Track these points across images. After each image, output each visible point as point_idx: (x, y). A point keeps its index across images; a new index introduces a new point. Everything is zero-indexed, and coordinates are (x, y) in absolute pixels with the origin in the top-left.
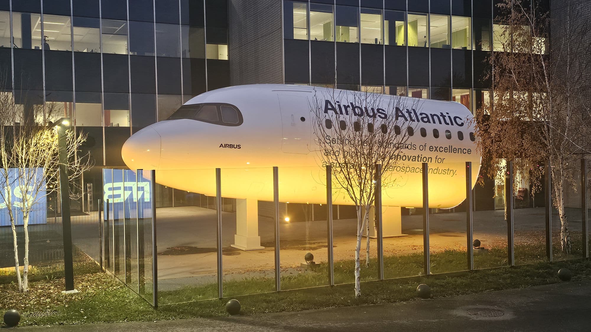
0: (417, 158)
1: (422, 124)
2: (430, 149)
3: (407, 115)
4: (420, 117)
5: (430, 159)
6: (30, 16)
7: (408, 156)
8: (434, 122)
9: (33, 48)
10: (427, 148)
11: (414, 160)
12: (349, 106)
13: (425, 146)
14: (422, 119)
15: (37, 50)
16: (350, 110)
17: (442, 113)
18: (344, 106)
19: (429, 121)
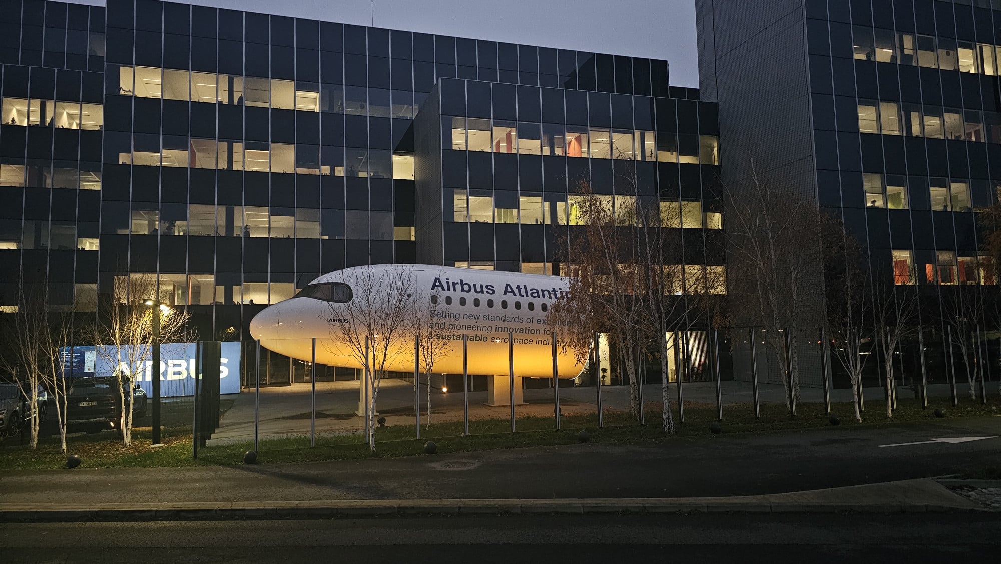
0: (524, 330)
1: (530, 299)
2: (537, 321)
3: (516, 291)
4: (529, 292)
5: (538, 331)
6: (234, 208)
7: (515, 328)
8: (544, 297)
9: (235, 236)
10: (535, 321)
11: (521, 332)
12: (458, 283)
13: (532, 319)
14: (532, 294)
15: (239, 238)
16: (458, 287)
17: (554, 289)
18: (453, 283)
19: (538, 296)
